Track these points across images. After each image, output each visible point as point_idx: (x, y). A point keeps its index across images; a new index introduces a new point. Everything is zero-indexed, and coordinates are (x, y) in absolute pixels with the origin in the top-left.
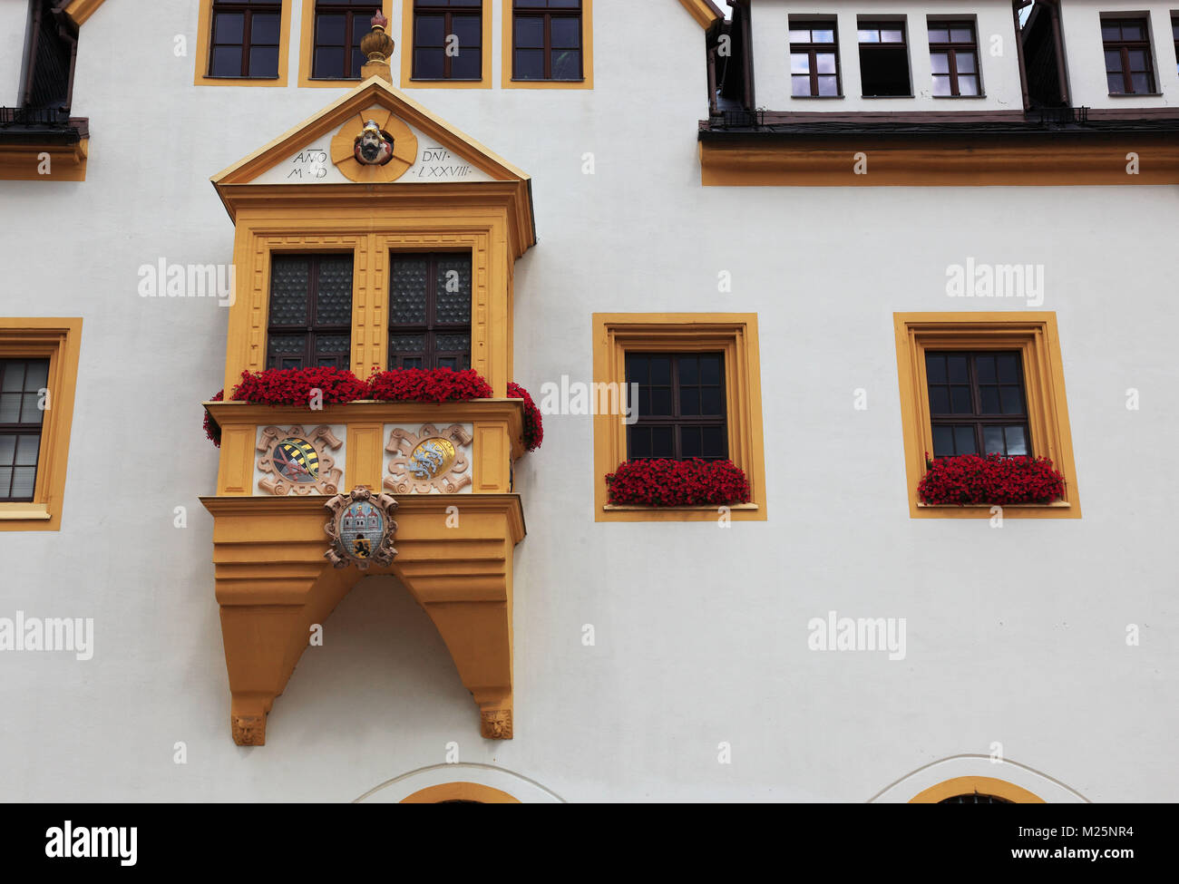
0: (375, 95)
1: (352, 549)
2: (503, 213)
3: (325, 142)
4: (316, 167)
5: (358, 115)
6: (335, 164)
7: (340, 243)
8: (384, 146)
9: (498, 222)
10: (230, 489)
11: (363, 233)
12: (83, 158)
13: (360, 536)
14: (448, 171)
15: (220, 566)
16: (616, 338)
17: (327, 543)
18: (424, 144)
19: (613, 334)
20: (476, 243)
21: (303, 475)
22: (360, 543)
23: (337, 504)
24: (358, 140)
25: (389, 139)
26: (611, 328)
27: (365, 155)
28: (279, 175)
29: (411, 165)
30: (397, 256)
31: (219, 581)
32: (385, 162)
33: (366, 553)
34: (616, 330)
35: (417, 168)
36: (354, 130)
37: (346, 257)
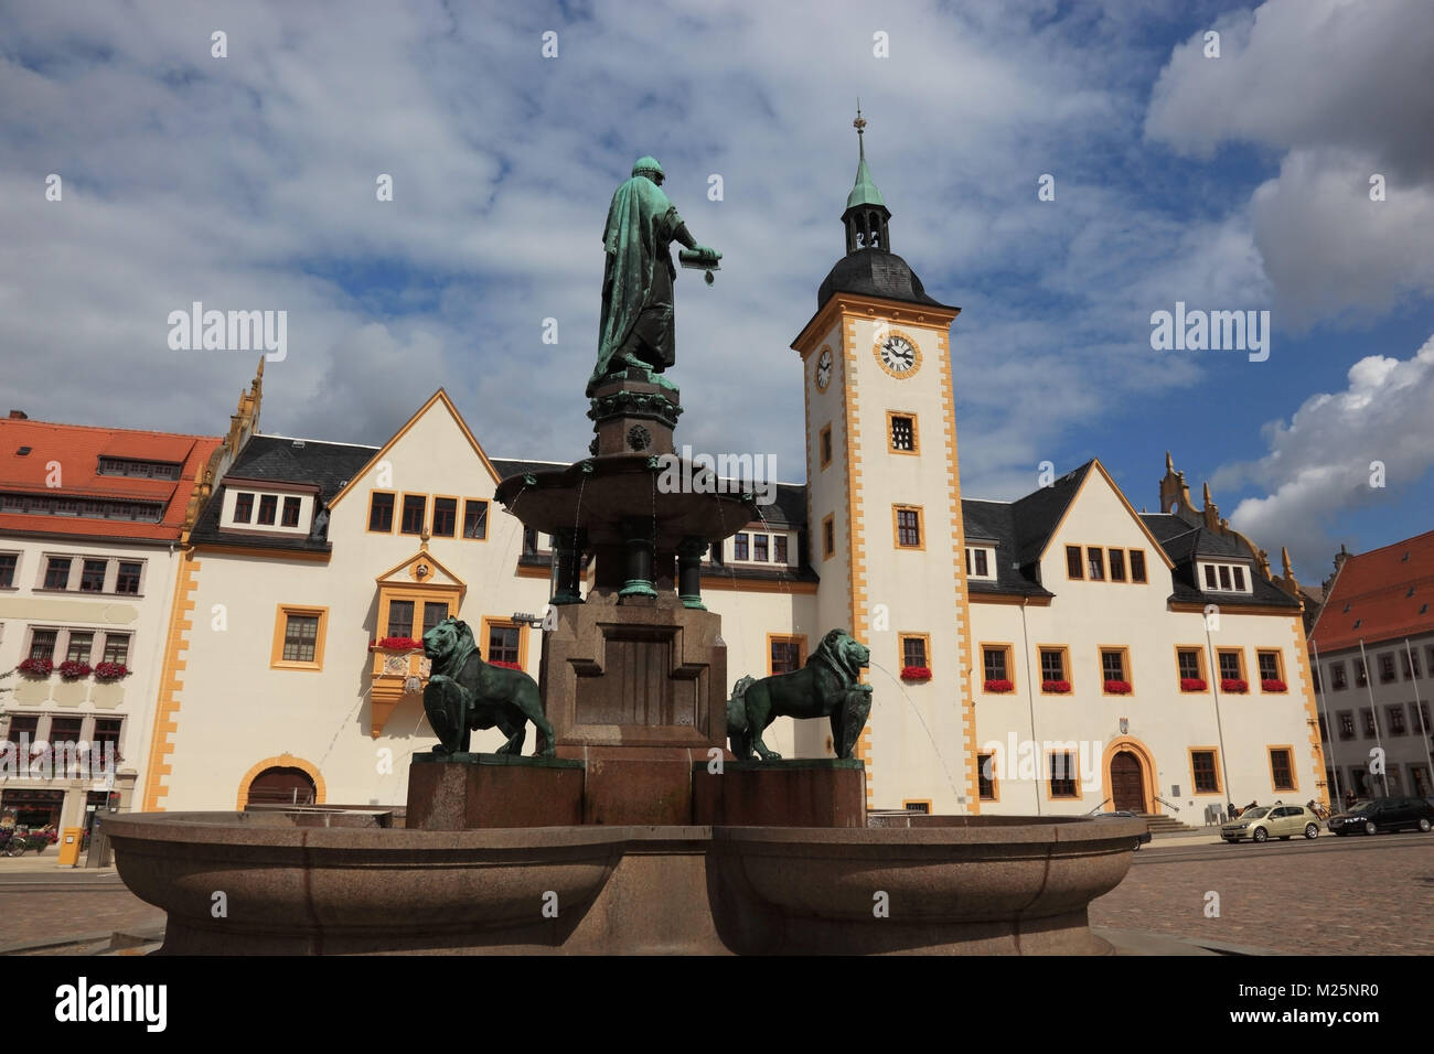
0: (424, 555)
2: (458, 593)
3: (408, 567)
4: (406, 576)
5: (418, 560)
6: (410, 576)
7: (410, 599)
8: (425, 570)
9: (456, 595)
10: (377, 671)
11: (417, 596)
13: (413, 688)
14: (443, 580)
15: (374, 692)
17: (403, 688)
18: (437, 571)
20: (450, 602)
21: (397, 668)
23: (407, 679)
24: (418, 567)
25: (427, 568)
27: (420, 575)
28: (393, 579)
29: (432, 577)
30: (427, 604)
32: (425, 575)
35: (434, 578)
36: (417, 563)
37: (412, 603)
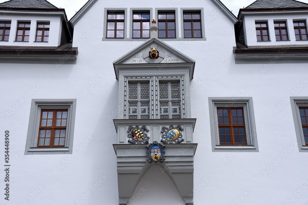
0: (154, 41)
1: (153, 158)
2: (188, 70)
4: (139, 59)
5: (149, 47)
6: (144, 59)
8: (157, 54)
9: (186, 72)
10: (120, 142)
12: (76, 59)
13: (156, 155)
14: (173, 60)
15: (118, 163)
16: (215, 104)
17: (147, 156)
18: (167, 53)
19: (214, 102)
20: (181, 78)
22: (156, 156)
23: (149, 146)
24: (150, 52)
25: (158, 52)
26: (213, 101)
28: (130, 62)
29: (164, 59)
30: (161, 82)
31: (118, 166)
32: (157, 58)
33: (157, 159)
34: (214, 101)
35: (165, 59)
37: (148, 82)
